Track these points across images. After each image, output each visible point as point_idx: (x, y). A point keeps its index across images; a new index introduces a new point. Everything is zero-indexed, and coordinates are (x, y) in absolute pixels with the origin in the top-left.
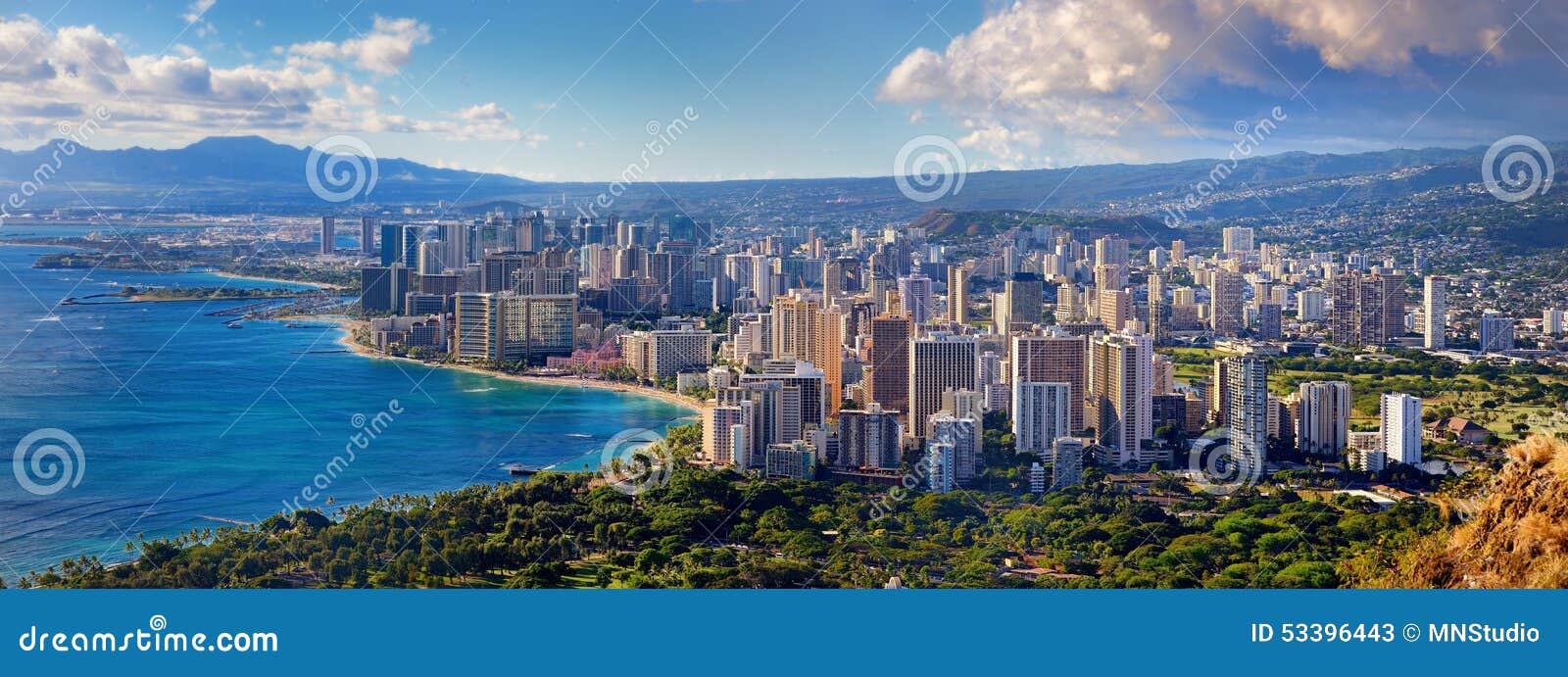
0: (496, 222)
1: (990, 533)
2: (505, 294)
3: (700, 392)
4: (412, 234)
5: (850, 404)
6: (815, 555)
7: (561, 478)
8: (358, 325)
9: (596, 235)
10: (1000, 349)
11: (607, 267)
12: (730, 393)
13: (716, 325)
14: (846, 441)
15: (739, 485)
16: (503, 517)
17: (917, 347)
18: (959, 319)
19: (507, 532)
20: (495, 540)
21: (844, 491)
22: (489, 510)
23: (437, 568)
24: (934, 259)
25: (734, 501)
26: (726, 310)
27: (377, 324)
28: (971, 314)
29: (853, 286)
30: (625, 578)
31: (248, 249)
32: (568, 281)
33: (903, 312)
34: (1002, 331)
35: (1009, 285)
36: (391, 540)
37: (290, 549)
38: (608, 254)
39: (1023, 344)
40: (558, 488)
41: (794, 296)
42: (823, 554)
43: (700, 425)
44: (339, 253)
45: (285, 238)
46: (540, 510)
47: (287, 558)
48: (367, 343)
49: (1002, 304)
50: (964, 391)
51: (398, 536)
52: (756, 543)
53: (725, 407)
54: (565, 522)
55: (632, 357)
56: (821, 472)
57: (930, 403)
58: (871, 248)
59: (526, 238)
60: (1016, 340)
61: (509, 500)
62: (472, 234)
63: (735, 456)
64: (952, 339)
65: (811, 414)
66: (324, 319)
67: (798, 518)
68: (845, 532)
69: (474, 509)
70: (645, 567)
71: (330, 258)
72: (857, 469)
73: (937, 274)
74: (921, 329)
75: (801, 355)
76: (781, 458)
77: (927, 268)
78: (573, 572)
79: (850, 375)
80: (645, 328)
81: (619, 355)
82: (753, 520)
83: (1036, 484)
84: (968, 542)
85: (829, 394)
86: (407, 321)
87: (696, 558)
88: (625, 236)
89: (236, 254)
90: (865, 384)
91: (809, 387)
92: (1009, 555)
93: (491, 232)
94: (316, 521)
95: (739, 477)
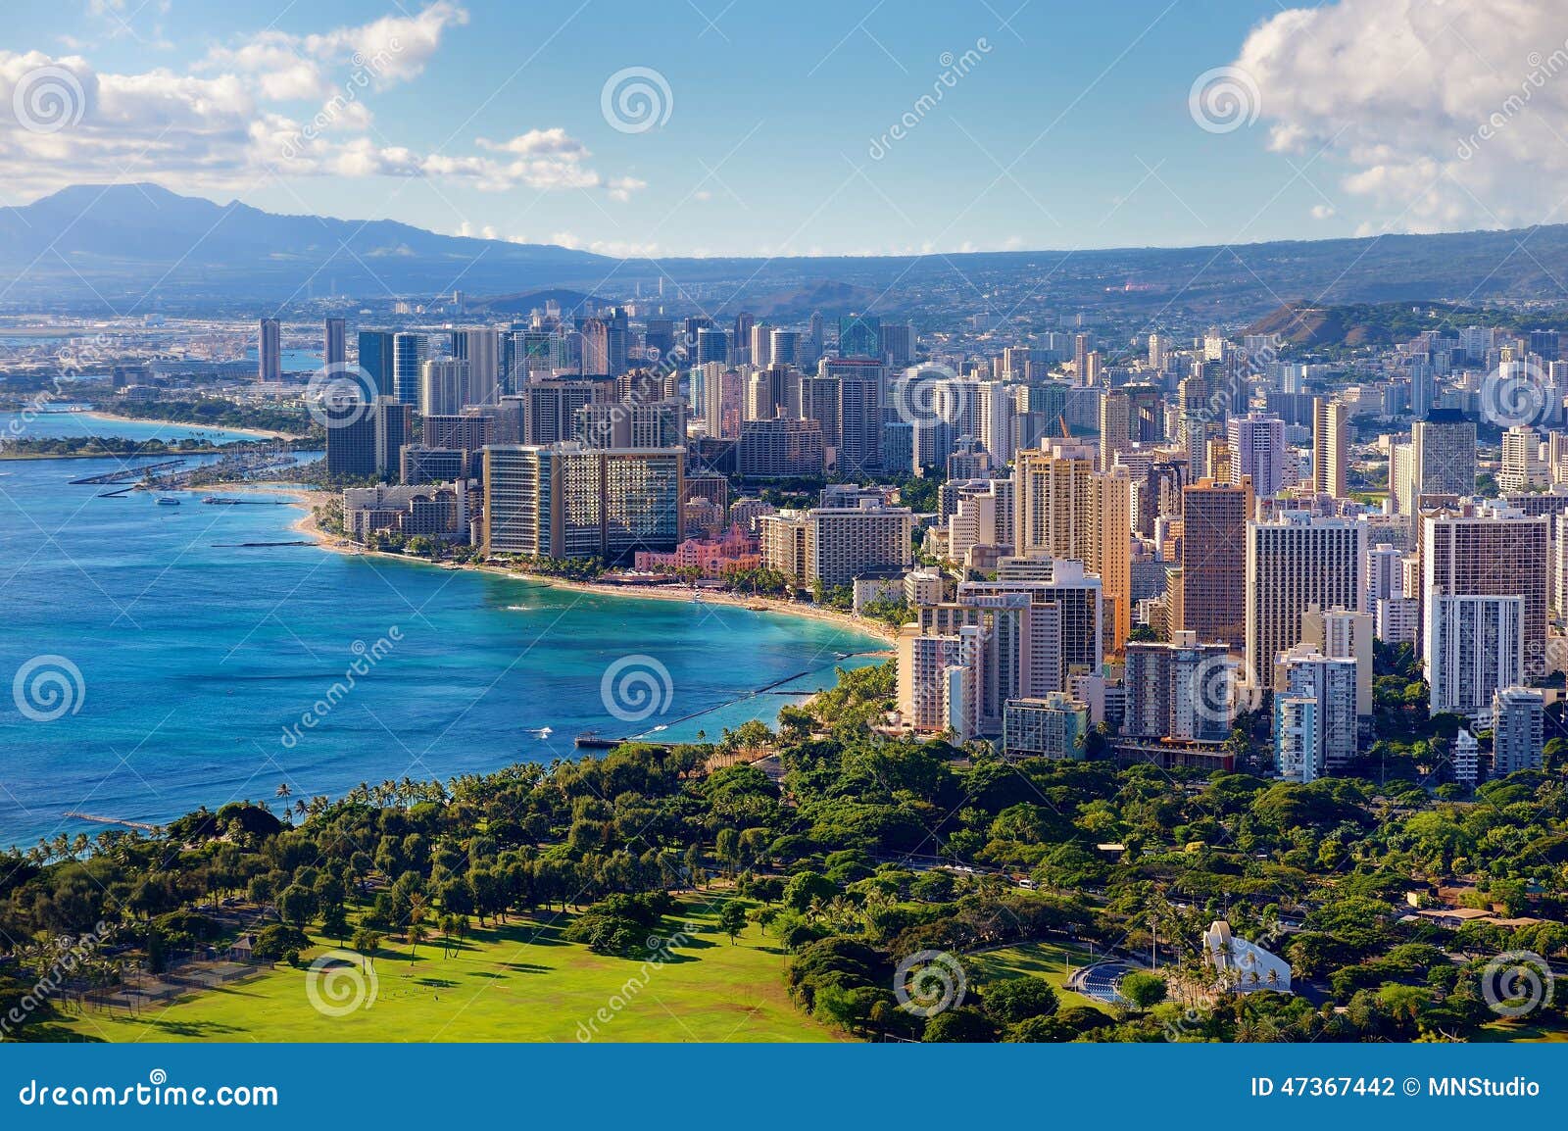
0: (548, 326)
1: (1383, 850)
2: (563, 447)
3: (892, 612)
4: (410, 345)
5: (1146, 633)
6: (1085, 883)
7: (659, 755)
8: (323, 499)
9: (715, 348)
10: (1403, 539)
11: (733, 400)
12: (943, 612)
13: (920, 498)
14: (1138, 692)
15: (956, 768)
16: (565, 817)
17: (1259, 537)
18: (1331, 491)
19: (571, 843)
20: (551, 855)
21: (1134, 778)
22: (542, 805)
23: (458, 901)
24: (1289, 388)
25: (950, 793)
26: (936, 473)
27: (351, 499)
28: (1353, 481)
29: (1151, 433)
30: (768, 918)
31: (141, 373)
32: (669, 425)
33: (1236, 478)
34: (1406, 509)
35: (1418, 429)
36: (381, 853)
37: (219, 867)
38: (735, 380)
39: (1442, 531)
40: (654, 770)
41: (1051, 450)
42: (1100, 882)
43: (892, 667)
44: (288, 378)
45: (198, 353)
46: (624, 809)
47: (214, 882)
48: (338, 530)
49: (1407, 461)
50: (1339, 611)
51: (394, 849)
52: (986, 863)
53: (933, 635)
54: (670, 828)
55: (776, 551)
56: (1096, 745)
57: (1280, 632)
58: (1181, 369)
59: (598, 354)
60: (1429, 526)
61: (575, 790)
62: (509, 346)
63: (952, 719)
64: (1320, 524)
65: (1078, 648)
66: (266, 490)
67: (1057, 824)
68: (1135, 848)
69: (515, 803)
70: (801, 902)
71: (273, 387)
72: (1156, 740)
73: (1295, 411)
74: (1267, 505)
75: (1061, 548)
76: (1025, 722)
77: (1279, 403)
78: (681, 910)
79: (1146, 581)
80: (799, 505)
81: (755, 548)
82: (982, 825)
83: (1464, 770)
84: (1344, 864)
85: (1109, 615)
86: (402, 493)
87: (887, 888)
88: (763, 352)
89: (120, 380)
90: (1172, 597)
91: (1077, 602)
92: (1413, 886)
93: (540, 342)
94: (258, 822)
95: (961, 754)
